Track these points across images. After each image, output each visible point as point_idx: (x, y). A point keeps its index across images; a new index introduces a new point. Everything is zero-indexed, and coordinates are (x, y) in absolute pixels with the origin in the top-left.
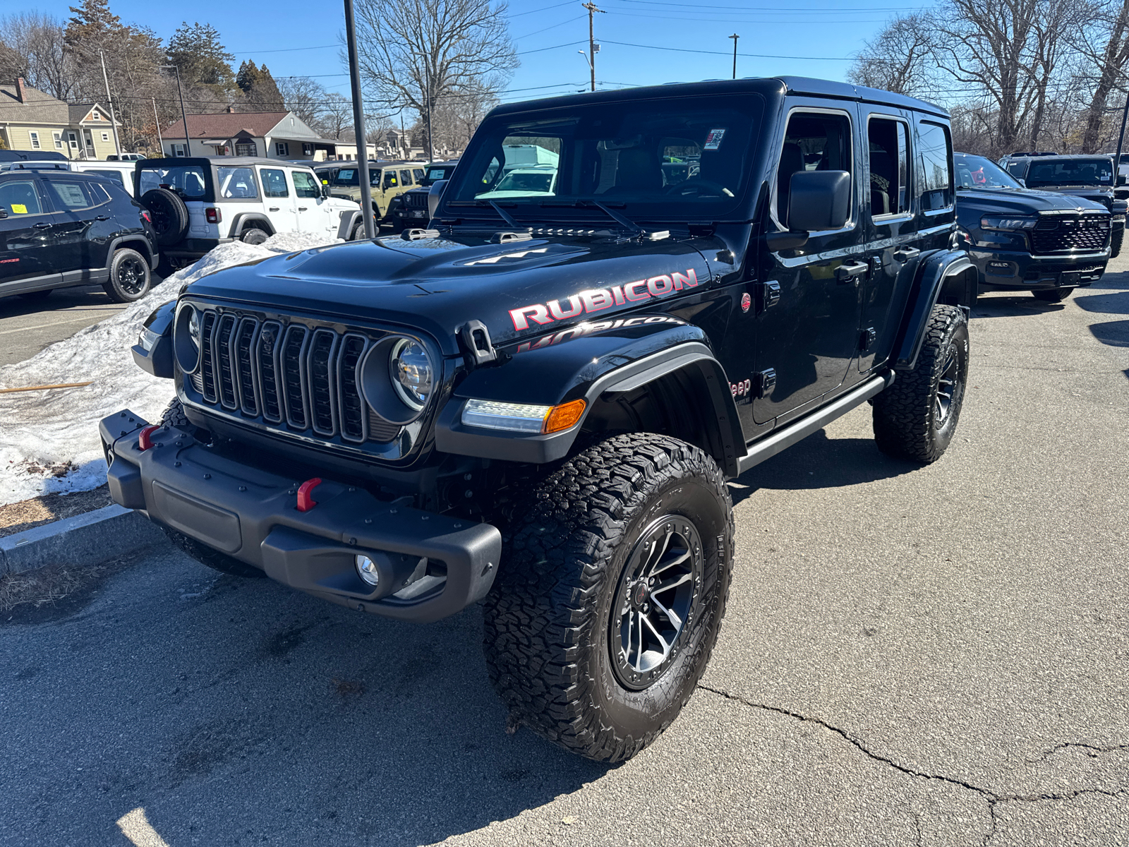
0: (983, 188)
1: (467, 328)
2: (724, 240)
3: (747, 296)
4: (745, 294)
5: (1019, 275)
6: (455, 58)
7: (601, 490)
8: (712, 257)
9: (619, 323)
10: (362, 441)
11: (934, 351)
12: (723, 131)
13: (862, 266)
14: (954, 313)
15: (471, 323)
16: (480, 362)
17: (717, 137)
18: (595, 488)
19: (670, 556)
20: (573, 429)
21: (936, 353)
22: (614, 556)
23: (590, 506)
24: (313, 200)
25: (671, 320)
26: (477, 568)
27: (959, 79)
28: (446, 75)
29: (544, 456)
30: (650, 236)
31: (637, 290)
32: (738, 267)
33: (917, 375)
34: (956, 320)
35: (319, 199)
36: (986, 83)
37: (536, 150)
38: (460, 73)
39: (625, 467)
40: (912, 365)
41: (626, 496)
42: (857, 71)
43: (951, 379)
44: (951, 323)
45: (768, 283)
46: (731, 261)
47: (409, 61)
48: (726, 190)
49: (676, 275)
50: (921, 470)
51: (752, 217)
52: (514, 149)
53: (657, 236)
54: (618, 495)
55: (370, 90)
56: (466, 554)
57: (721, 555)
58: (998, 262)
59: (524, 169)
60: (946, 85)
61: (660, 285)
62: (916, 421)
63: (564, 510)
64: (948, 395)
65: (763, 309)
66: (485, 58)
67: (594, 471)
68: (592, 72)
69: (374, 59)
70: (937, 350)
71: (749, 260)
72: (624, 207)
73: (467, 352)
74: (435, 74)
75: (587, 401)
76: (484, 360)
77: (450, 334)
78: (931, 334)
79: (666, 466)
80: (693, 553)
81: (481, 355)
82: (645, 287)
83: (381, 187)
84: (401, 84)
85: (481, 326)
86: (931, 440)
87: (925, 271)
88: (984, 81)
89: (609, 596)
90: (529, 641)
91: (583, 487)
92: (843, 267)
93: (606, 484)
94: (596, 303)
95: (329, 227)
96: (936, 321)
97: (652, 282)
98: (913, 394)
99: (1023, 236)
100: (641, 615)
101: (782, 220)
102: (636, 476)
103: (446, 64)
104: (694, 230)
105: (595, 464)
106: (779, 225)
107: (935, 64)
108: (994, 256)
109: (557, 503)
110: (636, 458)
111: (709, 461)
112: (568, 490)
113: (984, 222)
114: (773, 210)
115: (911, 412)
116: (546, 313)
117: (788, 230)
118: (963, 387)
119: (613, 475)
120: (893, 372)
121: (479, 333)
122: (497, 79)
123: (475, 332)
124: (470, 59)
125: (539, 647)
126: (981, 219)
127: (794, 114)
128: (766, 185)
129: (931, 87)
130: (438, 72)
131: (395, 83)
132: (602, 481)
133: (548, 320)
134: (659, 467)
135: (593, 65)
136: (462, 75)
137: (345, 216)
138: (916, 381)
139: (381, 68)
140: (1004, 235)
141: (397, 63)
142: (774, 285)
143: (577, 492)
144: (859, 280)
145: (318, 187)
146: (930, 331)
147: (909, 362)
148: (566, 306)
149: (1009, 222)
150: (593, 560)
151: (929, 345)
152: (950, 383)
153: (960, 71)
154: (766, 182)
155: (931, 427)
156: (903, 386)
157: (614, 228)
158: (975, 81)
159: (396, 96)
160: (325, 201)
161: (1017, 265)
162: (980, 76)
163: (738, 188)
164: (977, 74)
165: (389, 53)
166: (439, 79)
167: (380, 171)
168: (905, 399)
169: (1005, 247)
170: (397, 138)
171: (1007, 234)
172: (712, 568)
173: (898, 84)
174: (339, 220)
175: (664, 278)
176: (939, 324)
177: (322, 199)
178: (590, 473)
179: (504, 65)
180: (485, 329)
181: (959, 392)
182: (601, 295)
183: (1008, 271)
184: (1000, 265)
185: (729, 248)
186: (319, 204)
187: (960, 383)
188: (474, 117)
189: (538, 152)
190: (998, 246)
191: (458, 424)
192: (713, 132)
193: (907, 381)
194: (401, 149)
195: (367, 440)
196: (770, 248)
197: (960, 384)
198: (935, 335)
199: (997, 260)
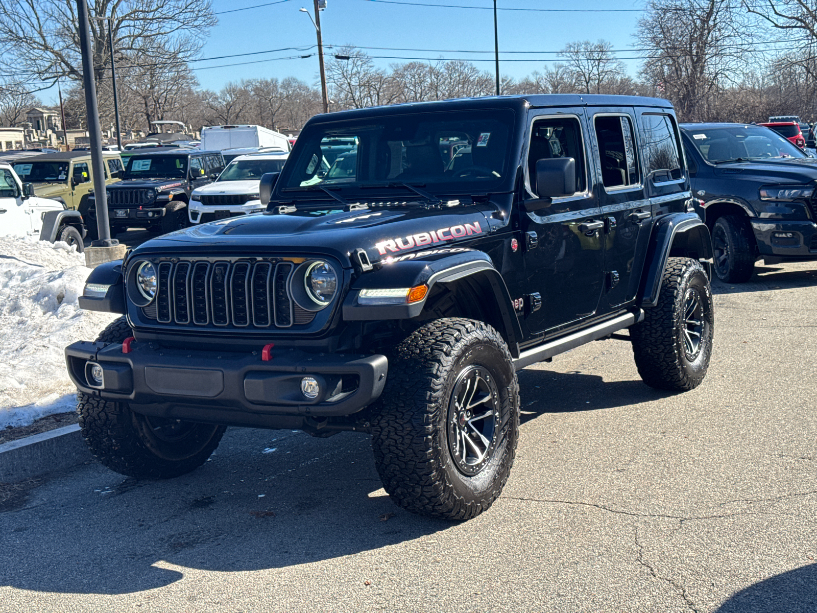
0: (763, 159)
1: (356, 252)
2: (497, 205)
3: (515, 241)
4: (513, 240)
5: (805, 243)
6: (128, 15)
7: (437, 341)
8: (489, 216)
9: (435, 252)
10: (290, 325)
11: (674, 292)
12: (489, 134)
13: (599, 223)
14: (689, 263)
15: (358, 249)
16: (364, 270)
17: (485, 138)
18: (433, 341)
19: (478, 397)
20: (423, 300)
21: (675, 294)
22: (448, 376)
23: (432, 349)
24: (13, 201)
25: (467, 250)
26: (377, 376)
27: (776, 26)
28: (118, 37)
29: (408, 315)
30: (446, 203)
31: (445, 234)
32: (507, 222)
33: (662, 312)
34: (691, 269)
35: (20, 198)
36: (809, 28)
37: (256, 131)
38: (136, 33)
39: (449, 329)
40: (655, 302)
41: (452, 344)
42: (650, 20)
43: (699, 319)
44: (686, 270)
45: (529, 233)
46: (502, 219)
47: (66, 19)
48: (494, 172)
49: (468, 226)
50: (679, 395)
51: (513, 189)
52: (227, 130)
53: (452, 203)
54: (448, 343)
55: (13, 57)
56: (371, 367)
57: (511, 400)
58: (782, 233)
59: (251, 154)
60: (760, 33)
61: (458, 231)
62: (666, 351)
63: (417, 354)
64: (698, 334)
65: (526, 250)
66: (170, 14)
67: (431, 333)
68: (319, 33)
69: (17, 18)
70: (676, 291)
71: (514, 218)
72: (425, 186)
73: (356, 266)
74: (102, 36)
75: (428, 286)
76: (367, 270)
77: (346, 256)
78: (671, 279)
79: (473, 331)
80: (493, 396)
81: (365, 267)
82: (449, 233)
83: (69, 184)
84: (56, 49)
85: (363, 251)
86: (683, 368)
87: (659, 230)
88: (806, 27)
89: (445, 411)
90: (403, 427)
91: (426, 341)
92: (584, 224)
93: (440, 338)
94: (422, 241)
95: (31, 231)
96: (674, 269)
97: (453, 229)
98: (661, 328)
99: (802, 205)
100: (463, 433)
101: (533, 190)
102: (456, 334)
103: (116, 22)
104: (475, 199)
105: (431, 330)
106: (532, 194)
107: (745, 10)
108: (777, 227)
109: (412, 351)
110: (455, 326)
111: (498, 335)
112: (417, 344)
113: (763, 193)
114: (527, 185)
115: (661, 343)
116: (395, 246)
117: (538, 197)
118: (712, 327)
119: (443, 334)
120: (642, 311)
121: (363, 255)
122: (187, 41)
123: (360, 254)
124: (151, 16)
125: (409, 429)
126: (760, 190)
127: (536, 121)
128: (521, 169)
129: (743, 36)
130: (106, 33)
131: (47, 48)
132: (437, 337)
133: (396, 249)
134: (469, 331)
135: (318, 25)
136: (139, 35)
137: (48, 218)
138: (662, 317)
139: (28, 29)
140: (786, 206)
141: (49, 23)
142: (533, 234)
143: (423, 344)
144: (599, 234)
145: (17, 185)
146: (670, 277)
147: (652, 301)
148: (406, 242)
149: (787, 192)
150: (437, 377)
151: (670, 288)
152: (698, 323)
153: (776, 16)
154: (520, 167)
155: (680, 356)
156: (653, 323)
157: (420, 200)
158: (795, 27)
159: (48, 64)
160: (25, 201)
161: (802, 236)
162: (801, 21)
163: (502, 171)
164: (797, 19)
165: (38, 9)
166: (109, 42)
167: (67, 164)
168: (656, 333)
169: (786, 218)
170: (42, 117)
171: (787, 204)
172: (506, 410)
173: (702, 35)
174: (41, 223)
175: (461, 227)
176: (676, 271)
177: (23, 199)
178: (429, 334)
179: (196, 23)
180: (365, 252)
181: (708, 332)
182: (424, 236)
183: (794, 241)
184: (784, 235)
185: (500, 210)
186: (19, 205)
187: (707, 324)
188: (152, 87)
189: (259, 133)
190: (780, 217)
191: (356, 304)
192: (482, 134)
193: (655, 318)
194: (49, 132)
195: (294, 325)
196: (528, 209)
197: (708, 326)
198: (674, 280)
199: (781, 230)
